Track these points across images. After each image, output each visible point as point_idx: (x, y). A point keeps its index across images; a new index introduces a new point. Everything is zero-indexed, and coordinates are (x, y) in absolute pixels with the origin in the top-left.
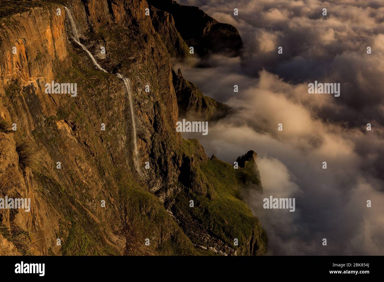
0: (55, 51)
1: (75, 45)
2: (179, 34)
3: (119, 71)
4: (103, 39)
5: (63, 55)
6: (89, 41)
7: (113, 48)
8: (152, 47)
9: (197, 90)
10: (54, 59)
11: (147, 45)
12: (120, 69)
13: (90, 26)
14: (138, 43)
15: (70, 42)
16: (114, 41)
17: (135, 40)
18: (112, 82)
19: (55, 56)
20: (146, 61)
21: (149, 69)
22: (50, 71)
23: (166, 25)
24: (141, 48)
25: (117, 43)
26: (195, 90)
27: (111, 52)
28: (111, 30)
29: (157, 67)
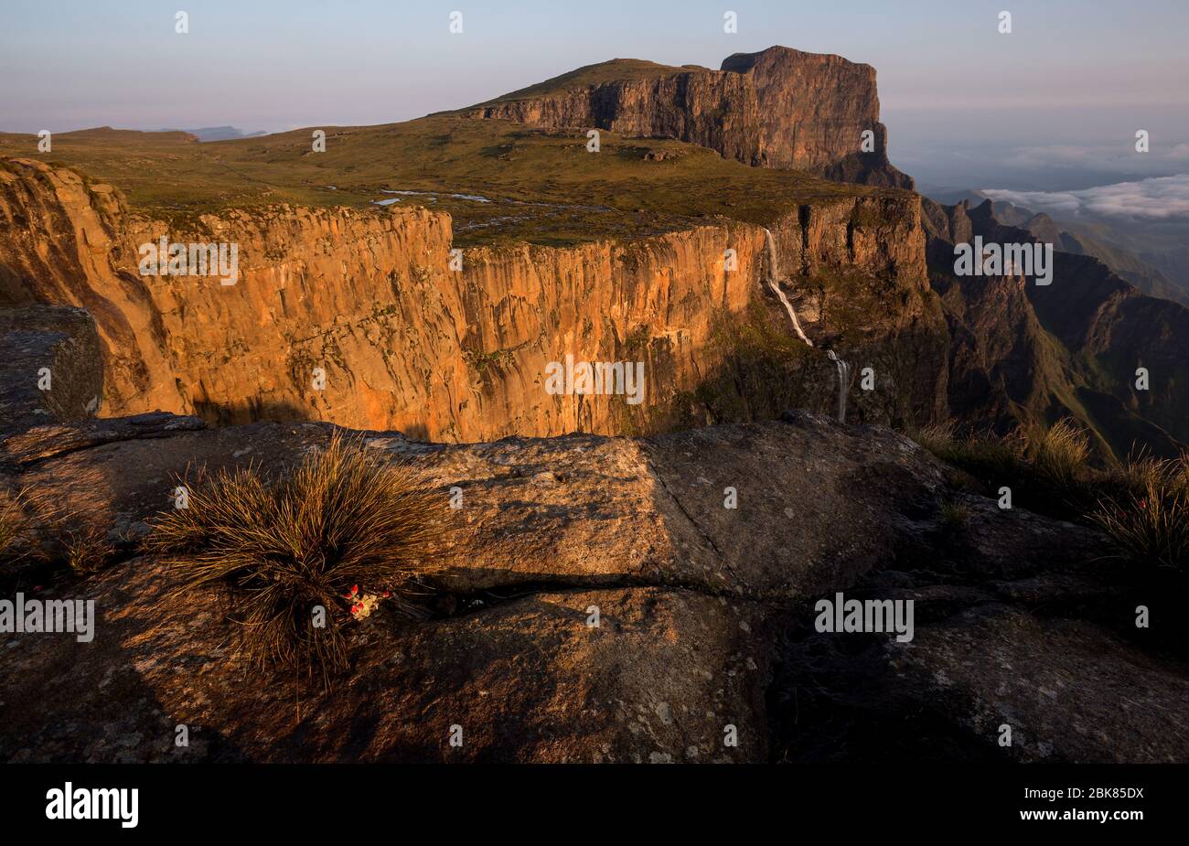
0: (725, 295)
1: (769, 293)
2: (1030, 307)
3: (835, 346)
4: (821, 288)
5: (738, 303)
6: (796, 288)
7: (836, 306)
8: (914, 316)
9: (1032, 426)
10: (719, 305)
11: (905, 310)
12: (837, 344)
13: (804, 264)
14: (888, 304)
15: (760, 286)
16: (843, 295)
17: (883, 298)
18: (814, 363)
19: (723, 302)
20: (896, 339)
21: (898, 353)
22: (704, 322)
23: (1005, 286)
24: (890, 314)
25: (846, 299)
26: (1028, 424)
27: (830, 312)
28: (842, 274)
29: (917, 355)
